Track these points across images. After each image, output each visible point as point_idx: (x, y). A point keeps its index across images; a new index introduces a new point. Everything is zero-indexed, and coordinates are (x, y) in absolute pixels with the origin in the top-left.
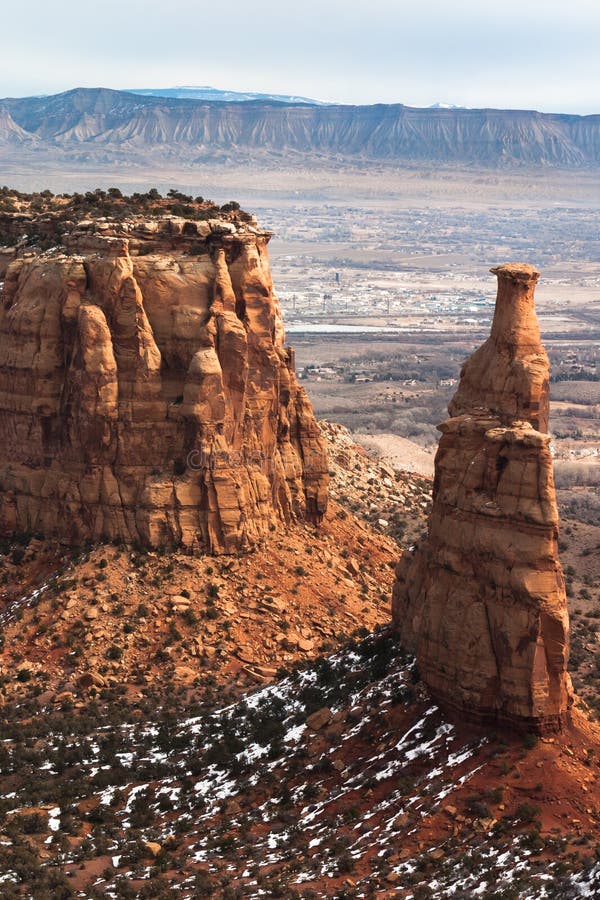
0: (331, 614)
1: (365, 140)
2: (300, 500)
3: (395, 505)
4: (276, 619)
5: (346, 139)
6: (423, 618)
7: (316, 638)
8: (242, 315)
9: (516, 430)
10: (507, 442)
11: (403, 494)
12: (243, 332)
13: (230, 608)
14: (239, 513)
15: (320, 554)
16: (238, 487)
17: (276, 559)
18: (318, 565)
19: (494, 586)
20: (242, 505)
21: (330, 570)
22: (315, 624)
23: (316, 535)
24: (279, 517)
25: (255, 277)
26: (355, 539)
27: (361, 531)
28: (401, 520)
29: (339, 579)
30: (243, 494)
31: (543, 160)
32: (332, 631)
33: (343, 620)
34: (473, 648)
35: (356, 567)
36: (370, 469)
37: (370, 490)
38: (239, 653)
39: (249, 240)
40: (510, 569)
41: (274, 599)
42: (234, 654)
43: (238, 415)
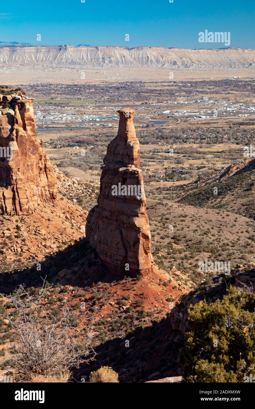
0: (61, 234)
1: (55, 59)
2: (47, 194)
3: (78, 194)
4: (42, 237)
5: (47, 58)
6: (98, 235)
7: (57, 243)
8: (25, 129)
9: (129, 168)
10: (126, 172)
11: (81, 190)
12: (26, 135)
13: (25, 234)
14: (27, 200)
15: (56, 213)
16: (26, 190)
17: (40, 216)
18: (56, 217)
19: (123, 224)
20: (28, 197)
21: (60, 219)
22: (56, 239)
23: (53, 206)
24: (41, 200)
25: (29, 115)
26: (67, 207)
27: (69, 204)
28: (81, 199)
29: (63, 222)
30: (28, 193)
31: (120, 64)
32: (62, 241)
33: (65, 237)
34: (117, 246)
35: (69, 217)
36: (69, 181)
37: (69, 188)
38: (29, 250)
39: (27, 102)
40: (129, 217)
41: (41, 230)
42: (28, 250)
43: (25, 165)
